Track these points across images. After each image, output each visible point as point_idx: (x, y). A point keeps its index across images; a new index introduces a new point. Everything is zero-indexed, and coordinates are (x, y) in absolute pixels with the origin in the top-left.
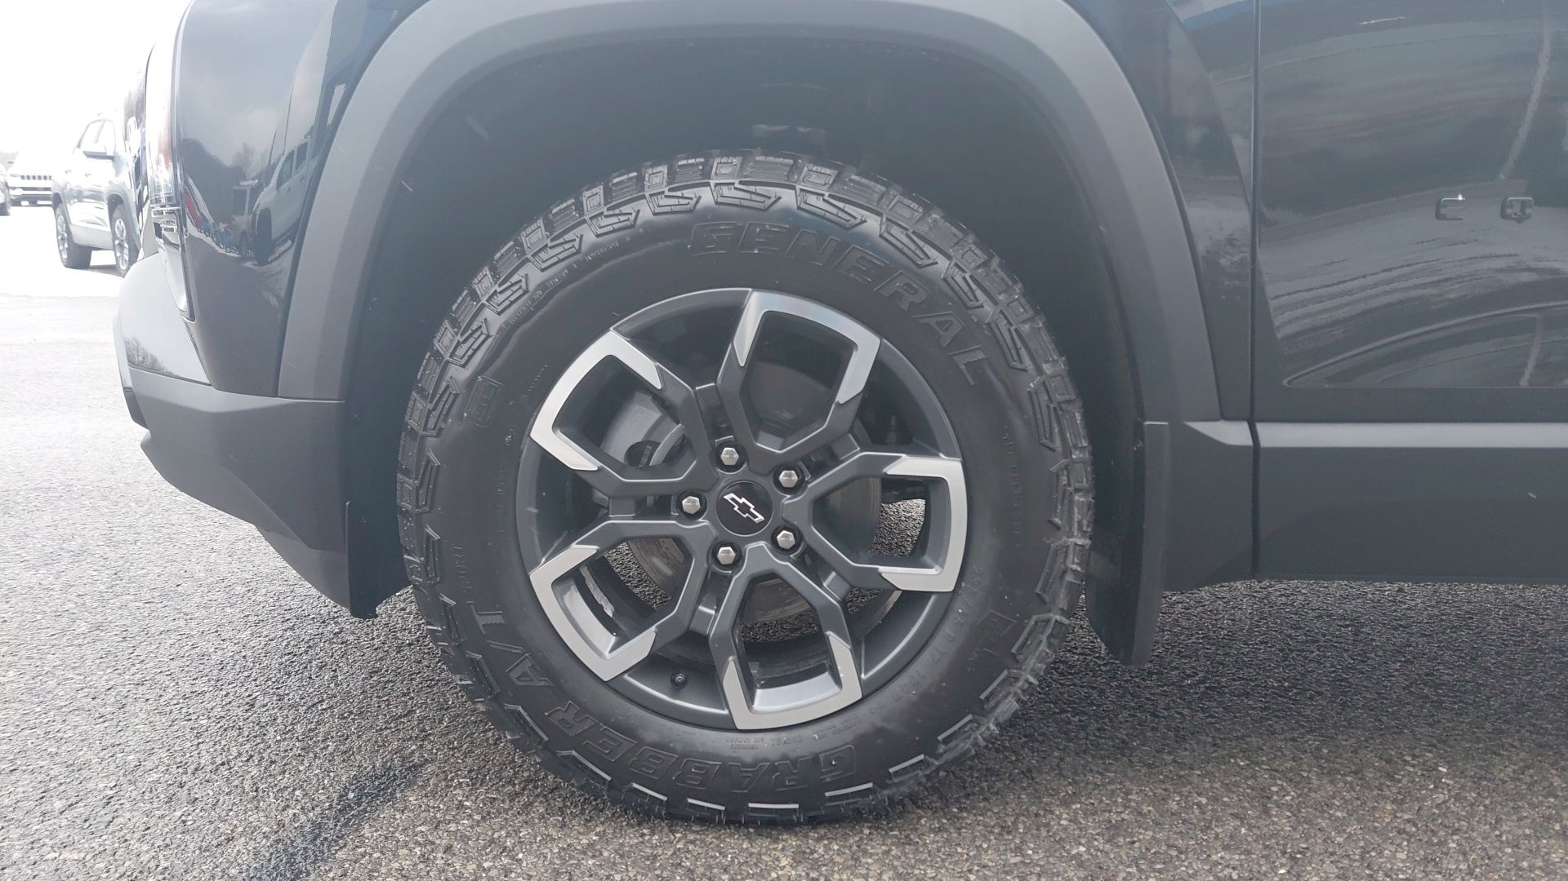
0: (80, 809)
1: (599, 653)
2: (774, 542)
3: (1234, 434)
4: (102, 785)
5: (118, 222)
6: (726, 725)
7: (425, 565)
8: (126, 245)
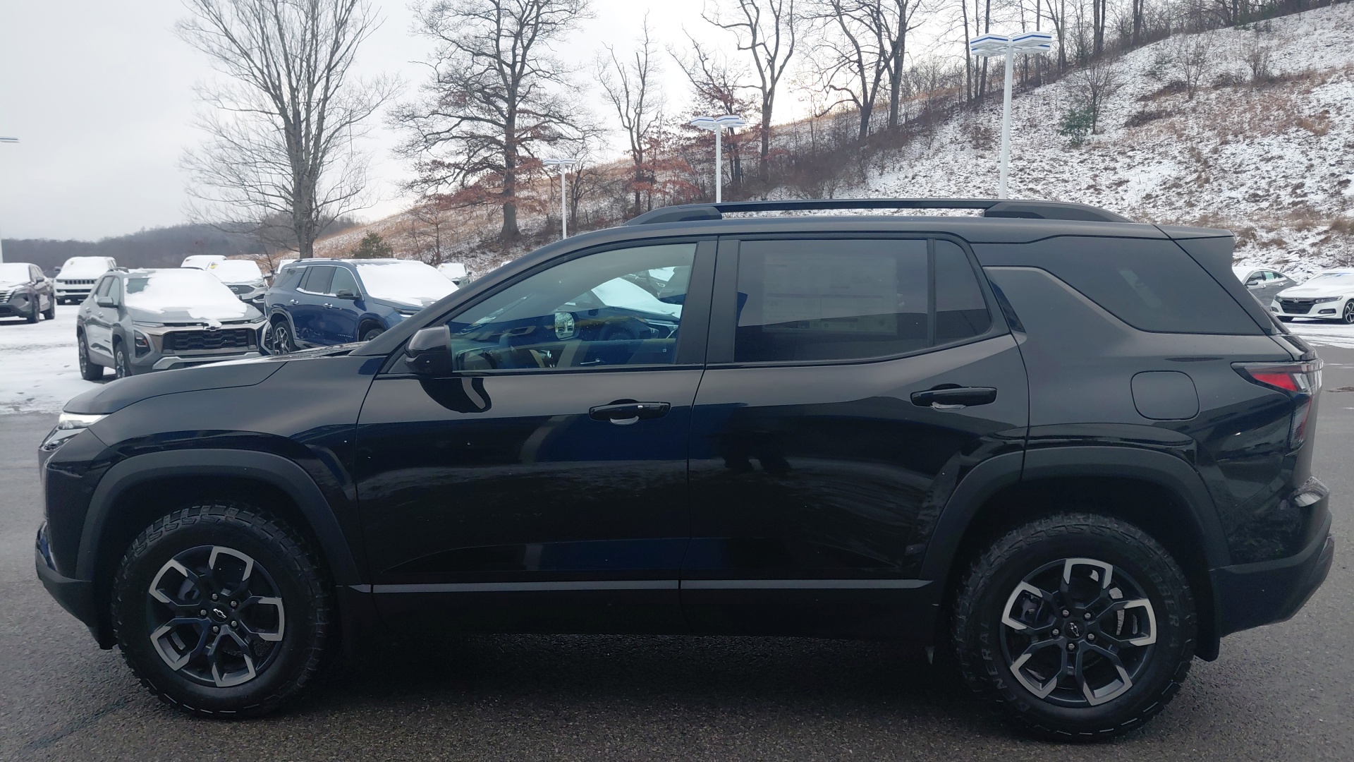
0: (10, 715)
1: (174, 662)
2: (230, 625)
3: (365, 588)
4: (19, 708)
5: (119, 354)
6: (214, 685)
7: (119, 633)
8: (124, 370)
